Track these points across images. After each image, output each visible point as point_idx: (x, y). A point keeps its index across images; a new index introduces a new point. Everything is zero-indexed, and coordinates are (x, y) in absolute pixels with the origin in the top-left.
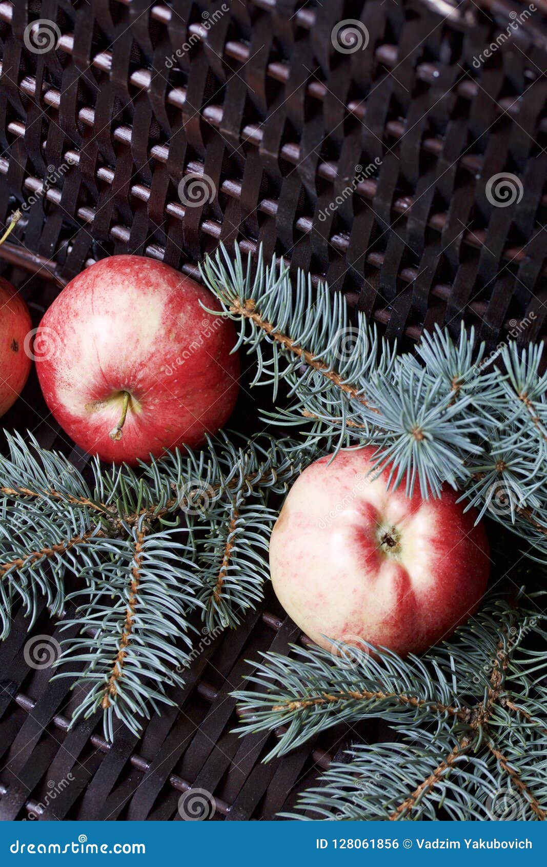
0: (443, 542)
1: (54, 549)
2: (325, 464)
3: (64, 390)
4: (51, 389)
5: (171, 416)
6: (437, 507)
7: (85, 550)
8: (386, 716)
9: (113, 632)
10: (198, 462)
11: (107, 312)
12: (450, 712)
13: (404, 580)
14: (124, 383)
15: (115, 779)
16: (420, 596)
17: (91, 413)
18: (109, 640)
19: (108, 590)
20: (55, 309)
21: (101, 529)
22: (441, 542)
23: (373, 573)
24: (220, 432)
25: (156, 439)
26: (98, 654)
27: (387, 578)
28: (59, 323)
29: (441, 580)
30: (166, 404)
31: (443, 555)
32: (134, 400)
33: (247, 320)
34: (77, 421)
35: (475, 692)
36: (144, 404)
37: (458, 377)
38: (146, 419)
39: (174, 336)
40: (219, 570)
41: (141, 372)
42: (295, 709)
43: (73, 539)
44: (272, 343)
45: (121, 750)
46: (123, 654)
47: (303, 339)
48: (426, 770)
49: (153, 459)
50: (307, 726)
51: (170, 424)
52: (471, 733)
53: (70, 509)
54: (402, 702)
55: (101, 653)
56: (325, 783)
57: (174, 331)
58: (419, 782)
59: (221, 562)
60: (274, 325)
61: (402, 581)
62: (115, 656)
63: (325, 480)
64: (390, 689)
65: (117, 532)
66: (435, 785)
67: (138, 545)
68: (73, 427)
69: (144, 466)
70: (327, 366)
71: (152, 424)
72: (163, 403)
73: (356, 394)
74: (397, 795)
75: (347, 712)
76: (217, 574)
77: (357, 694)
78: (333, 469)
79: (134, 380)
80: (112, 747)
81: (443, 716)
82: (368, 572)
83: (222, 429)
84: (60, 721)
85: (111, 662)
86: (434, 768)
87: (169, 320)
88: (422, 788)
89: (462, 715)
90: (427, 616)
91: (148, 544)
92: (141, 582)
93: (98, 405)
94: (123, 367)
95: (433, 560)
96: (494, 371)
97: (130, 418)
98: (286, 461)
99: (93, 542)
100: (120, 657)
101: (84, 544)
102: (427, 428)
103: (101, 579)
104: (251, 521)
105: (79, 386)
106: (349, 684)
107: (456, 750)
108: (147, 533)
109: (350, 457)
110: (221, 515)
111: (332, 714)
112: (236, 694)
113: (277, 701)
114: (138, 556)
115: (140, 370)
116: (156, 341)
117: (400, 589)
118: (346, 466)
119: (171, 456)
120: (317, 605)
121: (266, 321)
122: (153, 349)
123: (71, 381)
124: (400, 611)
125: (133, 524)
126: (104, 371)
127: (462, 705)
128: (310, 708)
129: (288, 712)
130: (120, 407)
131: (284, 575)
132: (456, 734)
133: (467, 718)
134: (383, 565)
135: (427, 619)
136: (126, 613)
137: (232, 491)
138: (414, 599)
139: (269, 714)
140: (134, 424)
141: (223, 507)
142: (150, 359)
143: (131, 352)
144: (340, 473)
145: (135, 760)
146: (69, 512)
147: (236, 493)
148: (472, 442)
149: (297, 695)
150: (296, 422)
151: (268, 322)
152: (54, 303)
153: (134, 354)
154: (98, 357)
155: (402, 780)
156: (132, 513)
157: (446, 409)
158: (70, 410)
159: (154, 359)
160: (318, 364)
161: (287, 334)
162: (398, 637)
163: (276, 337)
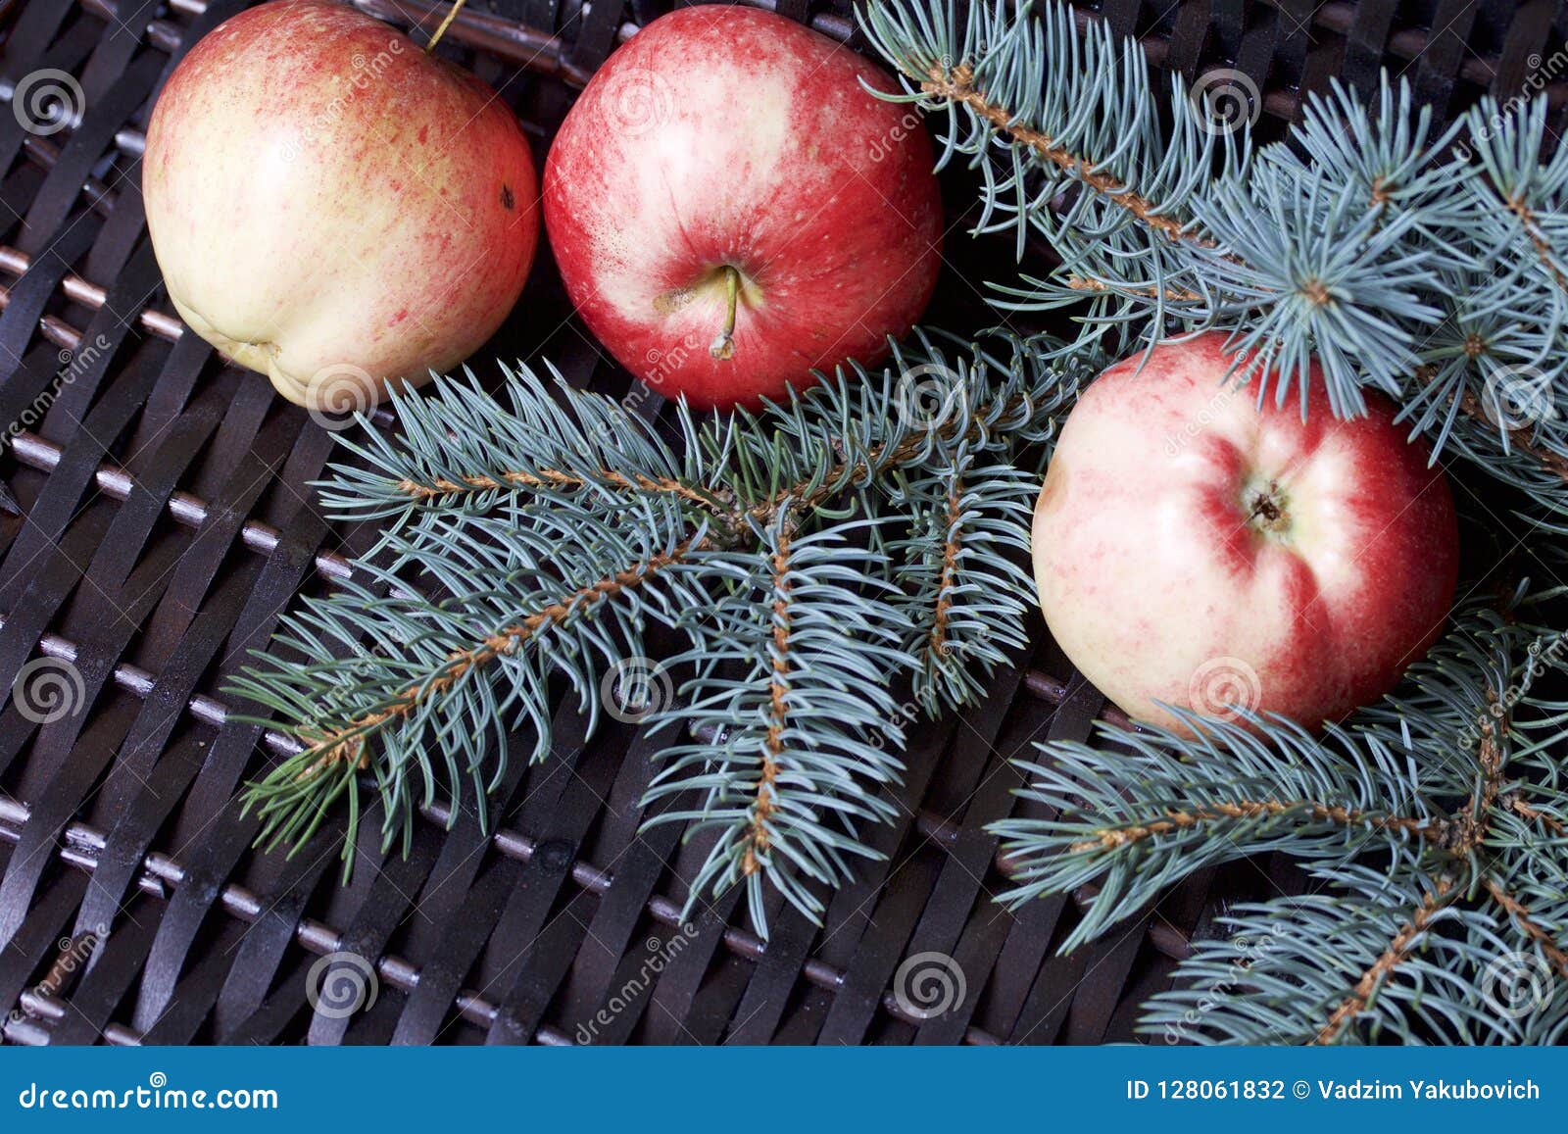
0: (1371, 503)
1: (619, 581)
2: (1127, 374)
3: (610, 275)
4: (584, 274)
5: (820, 307)
6: (1354, 436)
7: (678, 576)
8: (1289, 846)
9: (749, 728)
10: (878, 395)
11: (684, 116)
12: (1411, 831)
13: (1303, 581)
14: (726, 251)
15: (779, 1009)
16: (1336, 610)
17: (664, 315)
18: (742, 743)
19: (731, 649)
20: (578, 117)
21: (707, 535)
22: (1368, 503)
23: (1243, 571)
24: (913, 331)
25: (795, 353)
26: (723, 775)
27: (1271, 582)
28: (590, 145)
29: (1374, 575)
30: (812, 284)
31: (1374, 527)
32: (747, 283)
33: (958, 105)
34: (639, 333)
35: (1452, 788)
36: (769, 289)
37: (1383, 177)
38: (773, 316)
39: (816, 149)
40: (937, 596)
41: (759, 227)
42: (1114, 845)
43: (653, 559)
44: (1010, 147)
45: (785, 954)
46: (773, 769)
47: (1068, 135)
48: (1377, 943)
49: (792, 393)
50: (1139, 878)
51: (820, 321)
52: (1454, 866)
53: (643, 500)
54: (1319, 817)
55: (729, 770)
56: (1186, 983)
57: (816, 141)
58: (1366, 967)
59: (939, 581)
60: (1012, 111)
61: (1300, 583)
62: (758, 773)
63: (1132, 403)
64: (1293, 796)
65: (736, 538)
66: (1397, 969)
67: (780, 559)
68: (631, 345)
69: (774, 409)
70: (1121, 182)
71: (785, 325)
72: (805, 282)
73: (1179, 232)
74: (1328, 994)
75: (1213, 844)
76: (934, 605)
77: (1232, 808)
78: (1146, 381)
79: (746, 242)
80: (768, 949)
81: (1398, 836)
82: (1234, 571)
83: (918, 325)
84: (661, 909)
85: (751, 786)
86: (1392, 937)
87: (804, 121)
88: (1373, 978)
89: (1432, 834)
90: (1350, 648)
91: (798, 557)
92: (794, 630)
93: (678, 298)
94: (722, 220)
95: (1355, 538)
96: (1453, 159)
97: (743, 319)
98: (1047, 377)
99: (694, 561)
100: (769, 775)
101: (675, 565)
102: (1332, 280)
103: (717, 629)
104: (991, 497)
105: (641, 264)
106: (1213, 790)
107: (1430, 898)
108: (794, 537)
109: (1177, 356)
110: (929, 490)
111: (1186, 850)
112: (997, 828)
113: (1080, 834)
114: (784, 579)
115: (756, 222)
116: (784, 164)
117: (1297, 599)
118: (1170, 372)
119: (826, 384)
120: (1138, 644)
121: (995, 106)
122: (778, 180)
123: (622, 255)
124: (1300, 642)
125: (764, 522)
126: (686, 229)
127: (1432, 815)
128: (1143, 842)
129: (1103, 853)
130: (720, 298)
131: (1068, 592)
132: (1425, 867)
133: (1444, 838)
134: (1260, 556)
135: (1353, 654)
136: (770, 691)
137: (948, 443)
138: (1325, 616)
139: (1063, 860)
140: (752, 327)
141: (932, 476)
142: (773, 199)
143: (737, 189)
144: (1161, 387)
145: (814, 971)
146: (641, 508)
147: (956, 447)
148: (1422, 302)
149: (1116, 819)
150: (1057, 300)
151: (999, 107)
152: (576, 109)
153: (743, 191)
154: (674, 204)
155: (1333, 966)
156: (760, 501)
157: (1365, 242)
158: (623, 313)
159: (782, 197)
160: (1102, 180)
161: (1036, 128)
162: (1300, 693)
163: (1017, 136)
